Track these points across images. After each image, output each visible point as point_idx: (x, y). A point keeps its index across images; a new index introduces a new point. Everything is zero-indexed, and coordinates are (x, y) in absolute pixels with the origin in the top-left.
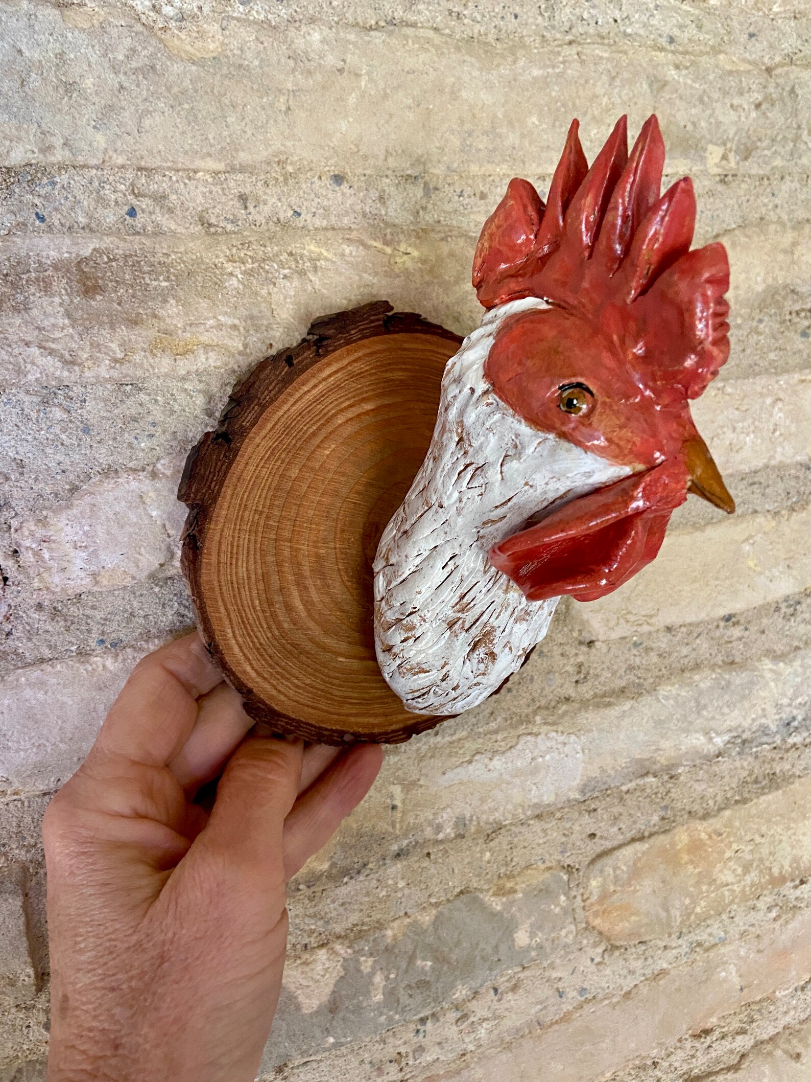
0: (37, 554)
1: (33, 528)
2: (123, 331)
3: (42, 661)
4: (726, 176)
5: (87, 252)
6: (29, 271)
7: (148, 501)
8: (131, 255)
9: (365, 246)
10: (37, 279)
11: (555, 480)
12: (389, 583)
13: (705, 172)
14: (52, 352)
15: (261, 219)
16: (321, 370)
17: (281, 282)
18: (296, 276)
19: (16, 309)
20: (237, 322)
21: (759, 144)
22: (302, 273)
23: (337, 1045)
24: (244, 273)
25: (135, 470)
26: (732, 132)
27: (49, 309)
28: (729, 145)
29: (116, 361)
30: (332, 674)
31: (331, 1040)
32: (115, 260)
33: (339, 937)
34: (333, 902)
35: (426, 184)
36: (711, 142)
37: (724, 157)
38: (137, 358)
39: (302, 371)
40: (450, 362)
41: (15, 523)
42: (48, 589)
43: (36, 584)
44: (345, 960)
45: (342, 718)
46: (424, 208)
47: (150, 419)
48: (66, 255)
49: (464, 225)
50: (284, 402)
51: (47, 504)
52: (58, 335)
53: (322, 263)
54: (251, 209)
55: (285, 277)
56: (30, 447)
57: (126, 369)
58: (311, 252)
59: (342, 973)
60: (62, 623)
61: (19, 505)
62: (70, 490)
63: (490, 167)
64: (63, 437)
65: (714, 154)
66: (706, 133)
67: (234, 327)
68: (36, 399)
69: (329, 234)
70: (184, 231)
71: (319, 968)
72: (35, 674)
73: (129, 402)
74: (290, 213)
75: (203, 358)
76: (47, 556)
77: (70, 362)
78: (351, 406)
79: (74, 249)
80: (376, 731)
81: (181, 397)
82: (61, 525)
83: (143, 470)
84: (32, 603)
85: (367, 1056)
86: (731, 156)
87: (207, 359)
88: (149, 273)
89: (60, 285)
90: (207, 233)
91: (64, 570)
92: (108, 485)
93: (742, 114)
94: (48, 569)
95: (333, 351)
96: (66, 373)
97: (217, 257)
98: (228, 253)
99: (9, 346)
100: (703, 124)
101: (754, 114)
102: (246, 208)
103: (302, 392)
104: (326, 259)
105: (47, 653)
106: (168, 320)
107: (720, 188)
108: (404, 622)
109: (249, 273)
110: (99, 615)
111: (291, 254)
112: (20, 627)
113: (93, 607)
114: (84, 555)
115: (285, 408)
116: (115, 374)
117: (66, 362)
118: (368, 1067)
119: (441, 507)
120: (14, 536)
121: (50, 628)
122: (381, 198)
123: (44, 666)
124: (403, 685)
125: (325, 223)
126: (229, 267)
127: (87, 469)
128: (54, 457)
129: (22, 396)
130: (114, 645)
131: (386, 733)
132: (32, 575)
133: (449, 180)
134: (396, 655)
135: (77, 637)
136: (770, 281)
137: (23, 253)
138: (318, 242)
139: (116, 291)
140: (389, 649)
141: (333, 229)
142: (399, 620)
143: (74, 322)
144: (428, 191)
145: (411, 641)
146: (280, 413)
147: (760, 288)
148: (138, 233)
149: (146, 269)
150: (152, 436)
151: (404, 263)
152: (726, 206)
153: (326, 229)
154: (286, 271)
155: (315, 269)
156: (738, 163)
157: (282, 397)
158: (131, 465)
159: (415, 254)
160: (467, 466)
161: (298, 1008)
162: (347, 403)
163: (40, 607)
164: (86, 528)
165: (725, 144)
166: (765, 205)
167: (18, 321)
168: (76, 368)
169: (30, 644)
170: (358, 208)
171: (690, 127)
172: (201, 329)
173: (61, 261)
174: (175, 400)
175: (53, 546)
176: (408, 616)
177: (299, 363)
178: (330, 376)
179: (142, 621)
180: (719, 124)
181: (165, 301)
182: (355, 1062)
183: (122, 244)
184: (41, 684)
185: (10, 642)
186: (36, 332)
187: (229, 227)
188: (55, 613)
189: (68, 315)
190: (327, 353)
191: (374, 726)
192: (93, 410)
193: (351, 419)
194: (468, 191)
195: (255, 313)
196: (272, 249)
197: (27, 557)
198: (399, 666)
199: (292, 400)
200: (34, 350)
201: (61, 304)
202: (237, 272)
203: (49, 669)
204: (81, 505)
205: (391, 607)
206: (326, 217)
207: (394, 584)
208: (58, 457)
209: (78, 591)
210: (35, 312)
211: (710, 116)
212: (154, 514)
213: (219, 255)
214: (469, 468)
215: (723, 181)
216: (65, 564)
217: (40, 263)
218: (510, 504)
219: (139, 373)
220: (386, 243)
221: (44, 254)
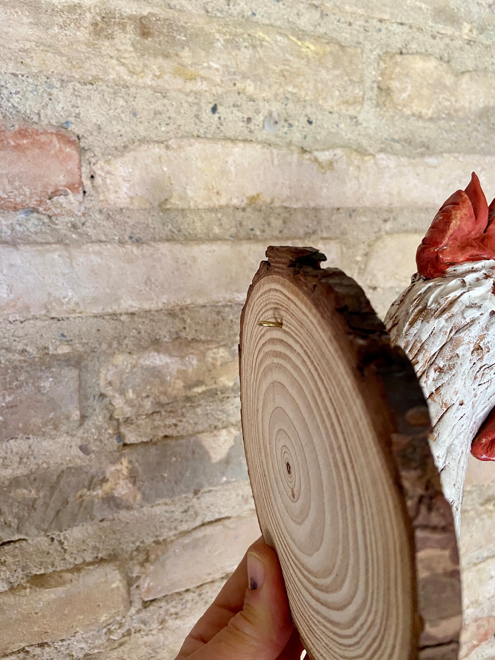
0: (104, 179)
1: (103, 164)
2: (160, 60)
3: (101, 241)
4: (470, 41)
5: (145, 13)
6: (115, 18)
7: (163, 161)
8: (167, 19)
9: (289, 39)
10: (119, 23)
13: (460, 36)
14: (123, 64)
15: (235, 13)
17: (243, 49)
18: (251, 48)
19: (107, 37)
20: (218, 67)
21: (488, 27)
22: (254, 47)
24: (224, 40)
25: (158, 142)
26: (476, 17)
27: (124, 41)
28: (474, 24)
29: (155, 75)
31: (225, 479)
32: (159, 20)
35: (322, 11)
36: (465, 21)
37: (471, 31)
38: (166, 77)
41: (93, 160)
42: (106, 201)
43: (101, 198)
44: (236, 437)
46: (319, 24)
47: (168, 115)
48: (135, 13)
49: (339, 39)
51: (111, 152)
52: (127, 55)
53: (265, 43)
54: (231, 6)
55: (246, 47)
56: (104, 119)
57: (160, 82)
58: (259, 36)
60: (112, 223)
61: (97, 151)
62: (124, 147)
63: (356, 8)
64: (123, 116)
65: (466, 27)
66: (463, 15)
67: (217, 70)
68: (111, 90)
69: (270, 28)
70: (195, 12)
71: (222, 439)
72: (97, 247)
73: (159, 103)
74: (250, 13)
75: (200, 83)
76: (108, 182)
77: (132, 73)
79: (139, 10)
81: (185, 105)
82: (118, 166)
83: (162, 143)
84: (97, 208)
85: (240, 492)
86: (475, 31)
87: (202, 85)
88: (177, 31)
89: (130, 28)
90: (208, 16)
91: (116, 192)
92: (144, 147)
93: (482, 9)
94: (108, 190)
96: (129, 78)
97: (212, 29)
98: (217, 28)
99: (102, 56)
100: (463, 10)
101: (487, 10)
102: (229, 5)
104: (267, 41)
105: (103, 238)
106: (184, 59)
107: (468, 47)
109: (227, 41)
110: (131, 222)
111: (249, 35)
112: (90, 221)
113: (129, 217)
114: (127, 185)
116: (154, 84)
117: (130, 71)
120: (94, 167)
121: (105, 224)
122: (298, 14)
123: (101, 244)
125: (268, 22)
126: (217, 36)
127: (133, 137)
128: (116, 127)
129: (104, 87)
130: (137, 241)
132: (100, 191)
133: (334, 11)
135: (118, 232)
136: (486, 103)
137: (112, 7)
138: (264, 32)
139: (158, 38)
141: (272, 26)
143: (136, 50)
144: (323, 15)
147: (481, 106)
148: (171, 8)
149: (175, 28)
150: (167, 124)
151: (306, 52)
152: (469, 57)
153: (268, 25)
154: (246, 44)
155: (261, 46)
156: (477, 35)
158: (156, 139)
159: (312, 48)
161: (210, 458)
163: (101, 212)
164: (130, 170)
165: (471, 23)
166: (488, 62)
167: (107, 44)
168: (135, 76)
169: (95, 231)
170: (286, 17)
171: (456, 10)
172: (200, 67)
173: (132, 15)
174: (182, 106)
175: (112, 177)
179: (152, 230)
180: (470, 11)
181: (183, 48)
183: (163, 13)
184: (99, 254)
185: (84, 228)
186: (116, 52)
187: (219, 14)
188: (108, 217)
189: (133, 45)
192: (140, 104)
194: (342, 20)
195: (229, 63)
196: (240, 30)
197: (98, 180)
200: (114, 61)
201: (130, 39)
202: (221, 39)
203: (104, 246)
204: (129, 156)
206: (269, 18)
208: (119, 127)
209: (122, 206)
210: (116, 41)
211: (467, 6)
212: (165, 169)
213: (213, 28)
215: (468, 44)
216: (117, 189)
217: (121, 15)
219: (167, 86)
220: (299, 39)
221: (123, 10)
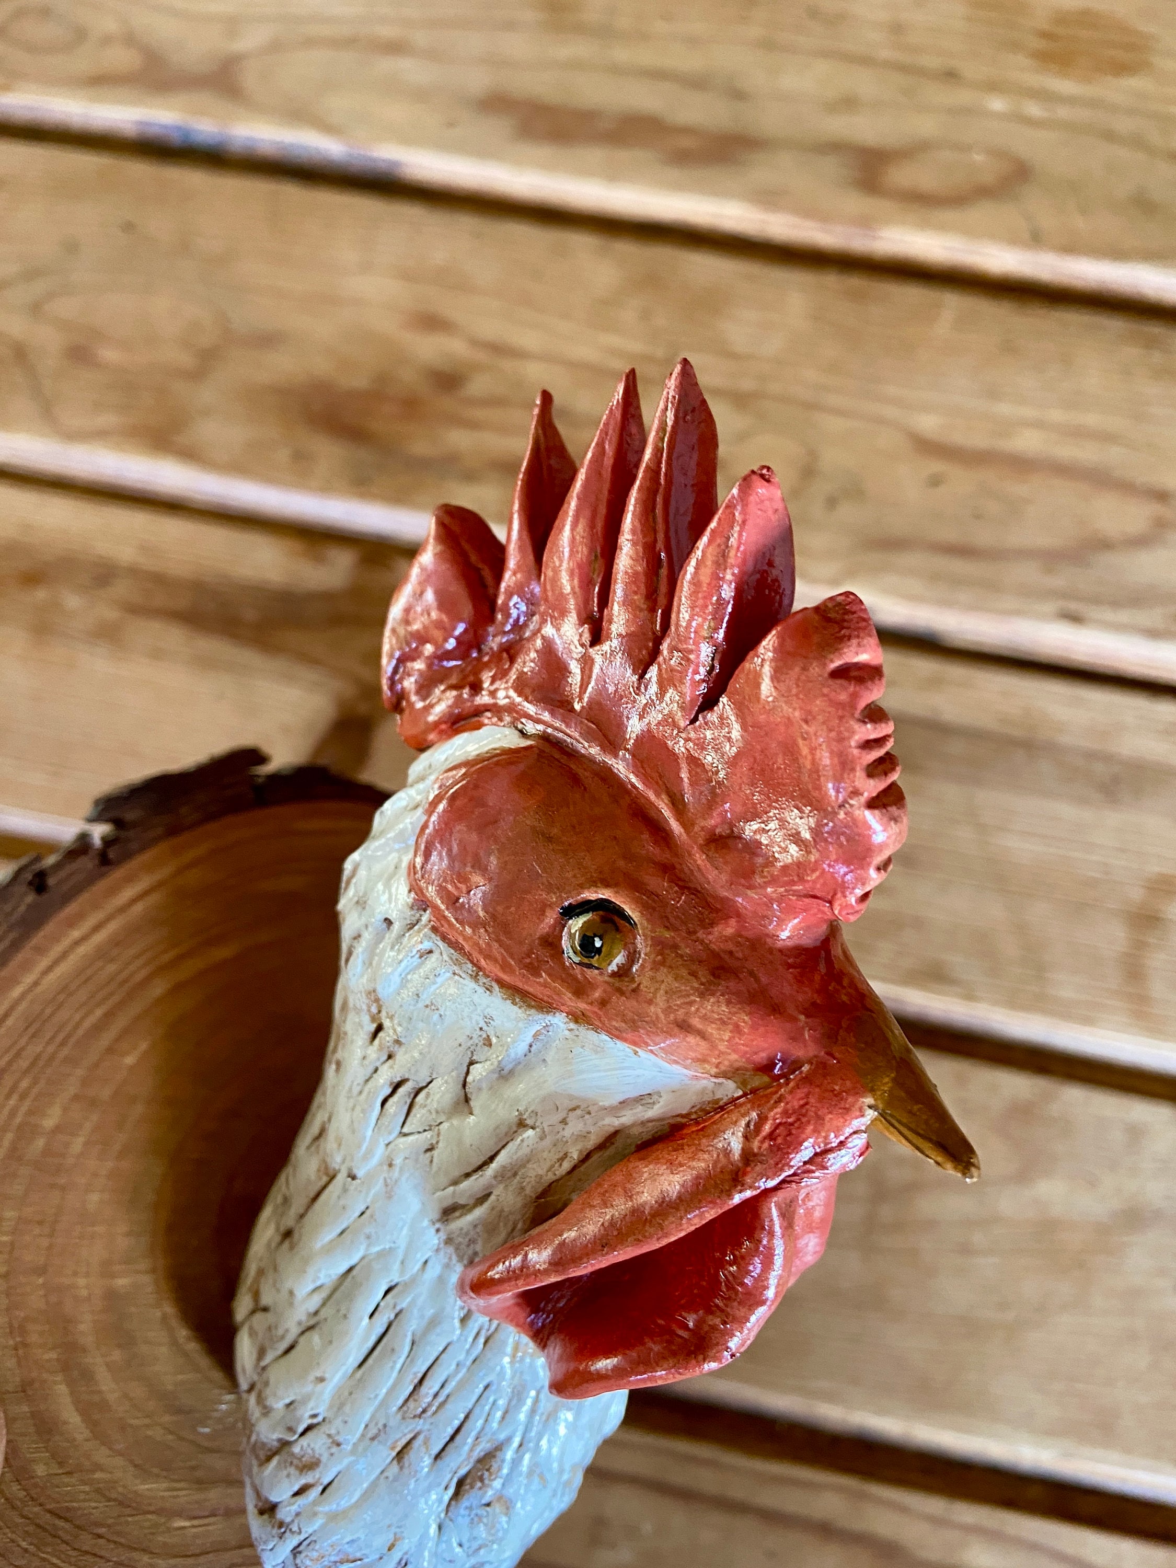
11: (578, 1112)
12: (261, 1353)
16: (113, 888)
39: (67, 898)
40: (348, 865)
50: (26, 967)
103: (66, 943)
108: (296, 1449)
115: (29, 979)
119: (354, 1178)
134: (285, 1527)
140: (270, 1512)
142: (285, 1444)
145: (314, 1493)
146: (16, 992)
157: (20, 957)
160: (397, 1087)
162: (176, 952)
176: (302, 1434)
177: (60, 883)
178: (134, 901)
198: (295, 1553)
199: (44, 963)
205: (267, 1411)
207: (272, 1354)
214: (402, 1091)
218: (494, 1165)
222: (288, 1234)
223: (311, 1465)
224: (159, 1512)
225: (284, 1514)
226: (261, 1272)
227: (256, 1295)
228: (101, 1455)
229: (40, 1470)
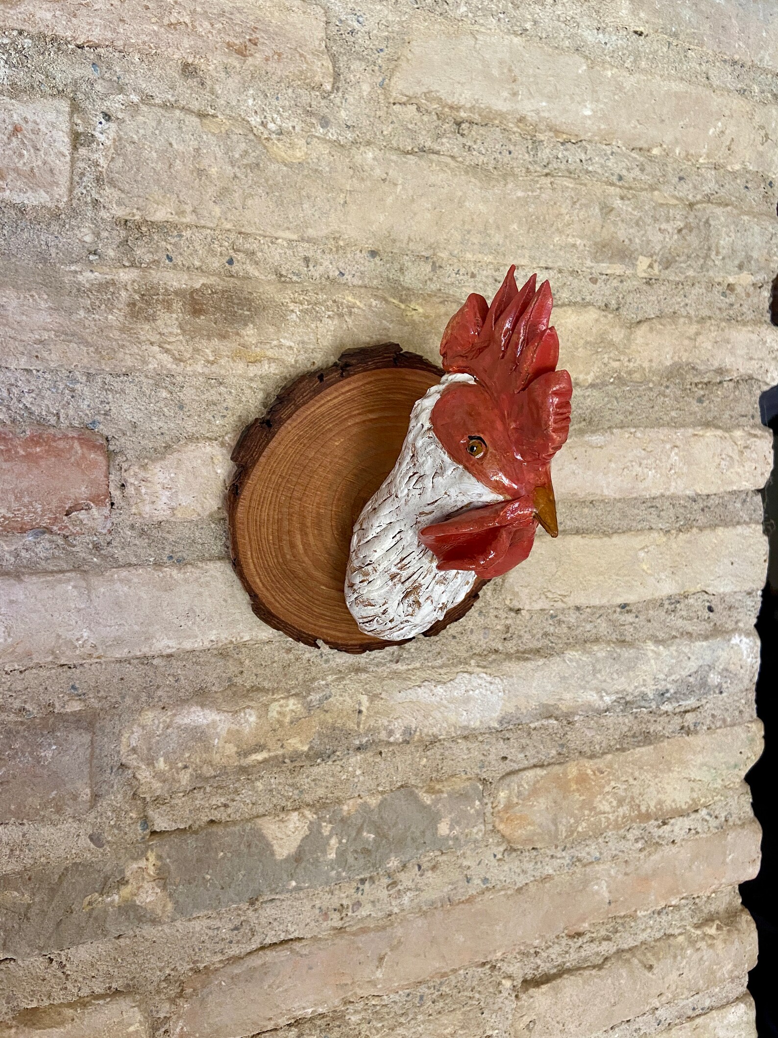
0: (137, 489)
1: (137, 470)
2: (216, 342)
3: (130, 565)
4: (651, 279)
5: (197, 286)
6: (158, 294)
7: (216, 461)
8: (226, 291)
9: (387, 301)
10: (164, 300)
11: (462, 495)
12: (359, 541)
13: (635, 275)
14: (167, 351)
15: (316, 275)
16: (342, 387)
17: (325, 320)
18: (336, 317)
19: (147, 319)
20: (292, 344)
21: (677, 258)
22: (341, 316)
23: (298, 889)
24: (301, 311)
25: (210, 439)
26: (658, 248)
27: (169, 322)
28: (655, 257)
29: (208, 362)
30: (315, 596)
31: (294, 883)
32: (216, 293)
33: (308, 805)
34: (307, 777)
35: (434, 263)
36: (641, 254)
37: (651, 266)
38: (223, 362)
39: (329, 386)
40: (417, 403)
41: (125, 466)
42: (140, 514)
43: (134, 511)
44: (311, 823)
45: (317, 628)
46: (431, 279)
47: (225, 405)
48: (184, 286)
49: (458, 294)
51: (148, 455)
52: (172, 339)
53: (355, 310)
54: (311, 267)
55: (329, 317)
56: (141, 415)
57: (214, 368)
58: (348, 301)
59: (308, 833)
60: (147, 540)
61: (130, 454)
62: (165, 447)
63: (480, 256)
64: (165, 410)
65: (643, 263)
66: (638, 247)
67: (291, 348)
68: (151, 381)
69: (363, 290)
70: (263, 278)
71: (291, 826)
72: (124, 573)
73: (213, 392)
74: (337, 273)
75: (267, 366)
76: (143, 491)
77: (178, 360)
78: (359, 414)
79: (189, 283)
80: (340, 642)
81: (248, 391)
82: (156, 471)
83: (216, 440)
84: (128, 523)
85: (318, 903)
86: (656, 266)
87: (269, 367)
88: (238, 304)
89: (177, 305)
90: (280, 281)
91: (153, 502)
92: (191, 447)
93: (667, 236)
94: (143, 501)
95: (353, 375)
96: (174, 366)
97: (284, 298)
98: (292, 296)
99: (140, 343)
100: (637, 241)
101: (676, 237)
102: (308, 266)
103: (325, 401)
104: (359, 308)
105: (134, 560)
106: (246, 338)
107: (645, 287)
108: (363, 569)
109: (305, 312)
110: (171, 538)
111: (334, 301)
112: (118, 539)
113: (168, 532)
114: (168, 493)
115: (312, 409)
116: (206, 371)
117: (176, 359)
118: (317, 911)
119: (397, 497)
120: (124, 474)
121: (137, 542)
122: (401, 269)
123: (131, 569)
124: (358, 612)
125: (360, 283)
126: (292, 306)
127: (178, 434)
128: (157, 424)
129: (142, 378)
130: (179, 561)
131: (347, 645)
132: (132, 503)
133: (450, 262)
134: (355, 591)
135: (155, 551)
136: (676, 359)
137: (156, 281)
138: (354, 295)
139: (214, 314)
140: (352, 586)
141: (366, 287)
142: (360, 568)
143: (184, 332)
144: (436, 267)
145: (365, 583)
146: (308, 413)
147: (668, 363)
148: (232, 276)
149: (236, 301)
150: (224, 416)
151: (412, 316)
152: (648, 301)
153: (360, 287)
154: (330, 313)
155: (350, 313)
156: (660, 271)
158: (207, 435)
159: (421, 310)
160: (414, 474)
161: (273, 854)
162: (357, 412)
163: (132, 527)
164: (172, 475)
165: (651, 256)
166: (679, 303)
167: (147, 327)
168: (182, 364)
169: (123, 552)
170: (384, 274)
171: (627, 242)
172: (268, 346)
173: (180, 289)
174: (243, 394)
175: (149, 485)
176: (366, 566)
177: (328, 380)
178: (348, 391)
179: (200, 547)
180: (649, 242)
181: (246, 325)
182: (308, 907)
183: (222, 283)
184: (127, 581)
185: (109, 549)
186: (158, 337)
187: (295, 278)
188: (143, 533)
189: (181, 327)
190: (349, 376)
191: (339, 638)
192: (188, 394)
193: (358, 423)
194: (462, 271)
195: (306, 339)
196: (322, 297)
197: (130, 490)
198: (356, 599)
199: (318, 405)
200: (156, 348)
201: (177, 319)
202: (297, 310)
203: (134, 571)
204: (171, 459)
205: (357, 558)
206: (361, 278)
207: (362, 542)
208: (160, 424)
209: (160, 519)
210: (159, 322)
211: (643, 235)
212: (219, 471)
213: (286, 297)
214: (415, 476)
215: (648, 283)
216: (154, 499)
217: (166, 290)
218: (436, 504)
219: (223, 372)
220: (401, 301)
221: (169, 283)
222: (375, 509)
223: (367, 574)
224: (318, 581)
225: (355, 587)
226: (364, 519)
227: (361, 525)
228: (306, 559)
229: (288, 557)
